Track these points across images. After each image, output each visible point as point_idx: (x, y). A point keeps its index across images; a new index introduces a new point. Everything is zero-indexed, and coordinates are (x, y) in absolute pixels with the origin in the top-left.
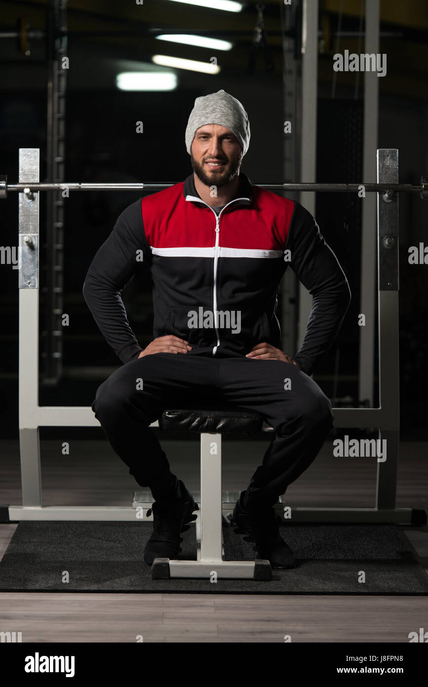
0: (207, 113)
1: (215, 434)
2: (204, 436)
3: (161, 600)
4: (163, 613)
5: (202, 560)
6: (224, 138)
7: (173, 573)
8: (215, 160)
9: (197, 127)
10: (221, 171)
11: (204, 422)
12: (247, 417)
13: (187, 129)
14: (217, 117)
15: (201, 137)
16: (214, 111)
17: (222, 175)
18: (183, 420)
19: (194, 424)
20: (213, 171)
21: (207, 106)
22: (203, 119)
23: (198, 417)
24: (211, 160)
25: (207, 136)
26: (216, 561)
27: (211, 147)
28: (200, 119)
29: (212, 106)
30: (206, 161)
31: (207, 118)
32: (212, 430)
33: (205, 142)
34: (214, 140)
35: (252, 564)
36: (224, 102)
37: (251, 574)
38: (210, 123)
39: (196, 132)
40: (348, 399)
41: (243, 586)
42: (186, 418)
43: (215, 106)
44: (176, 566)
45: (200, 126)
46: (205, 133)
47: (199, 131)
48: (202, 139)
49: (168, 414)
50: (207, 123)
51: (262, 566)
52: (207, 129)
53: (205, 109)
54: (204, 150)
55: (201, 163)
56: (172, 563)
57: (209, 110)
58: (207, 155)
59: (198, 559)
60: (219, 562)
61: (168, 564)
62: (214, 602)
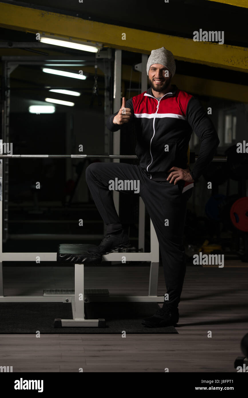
0: (155, 59)
1: (81, 264)
2: (76, 266)
3: (58, 337)
4: (60, 342)
5: (76, 319)
6: (163, 70)
7: (63, 325)
8: (158, 79)
9: (151, 65)
10: (161, 85)
11: (76, 259)
12: (96, 257)
13: (147, 65)
14: (160, 60)
15: (152, 69)
16: (158, 57)
17: (162, 86)
18: (67, 258)
19: (72, 260)
20: (157, 85)
21: (156, 55)
22: (153, 61)
23: (74, 257)
24: (156, 79)
25: (155, 69)
26: (82, 319)
27: (157, 74)
28: (152, 61)
29: (157, 55)
30: (154, 79)
31: (155, 61)
32: (80, 262)
33: (154, 72)
34: (158, 70)
35: (97, 321)
36: (163, 53)
37: (97, 325)
38: (156, 63)
39: (150, 67)
40: (134, 248)
41: (94, 330)
42: (69, 257)
43: (159, 55)
44: (65, 322)
45: (152, 64)
46: (154, 68)
47: (151, 66)
48: (153, 70)
49: (61, 256)
50: (155, 63)
51: (102, 321)
52: (154, 66)
53: (154, 56)
54: (153, 75)
55: (152, 80)
56: (62, 320)
57: (156, 57)
58: (155, 77)
59: (74, 318)
60: (83, 320)
61: (61, 321)
62: (81, 337)
